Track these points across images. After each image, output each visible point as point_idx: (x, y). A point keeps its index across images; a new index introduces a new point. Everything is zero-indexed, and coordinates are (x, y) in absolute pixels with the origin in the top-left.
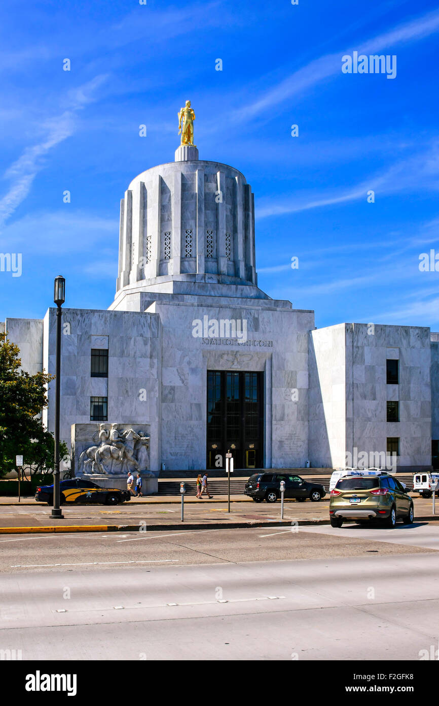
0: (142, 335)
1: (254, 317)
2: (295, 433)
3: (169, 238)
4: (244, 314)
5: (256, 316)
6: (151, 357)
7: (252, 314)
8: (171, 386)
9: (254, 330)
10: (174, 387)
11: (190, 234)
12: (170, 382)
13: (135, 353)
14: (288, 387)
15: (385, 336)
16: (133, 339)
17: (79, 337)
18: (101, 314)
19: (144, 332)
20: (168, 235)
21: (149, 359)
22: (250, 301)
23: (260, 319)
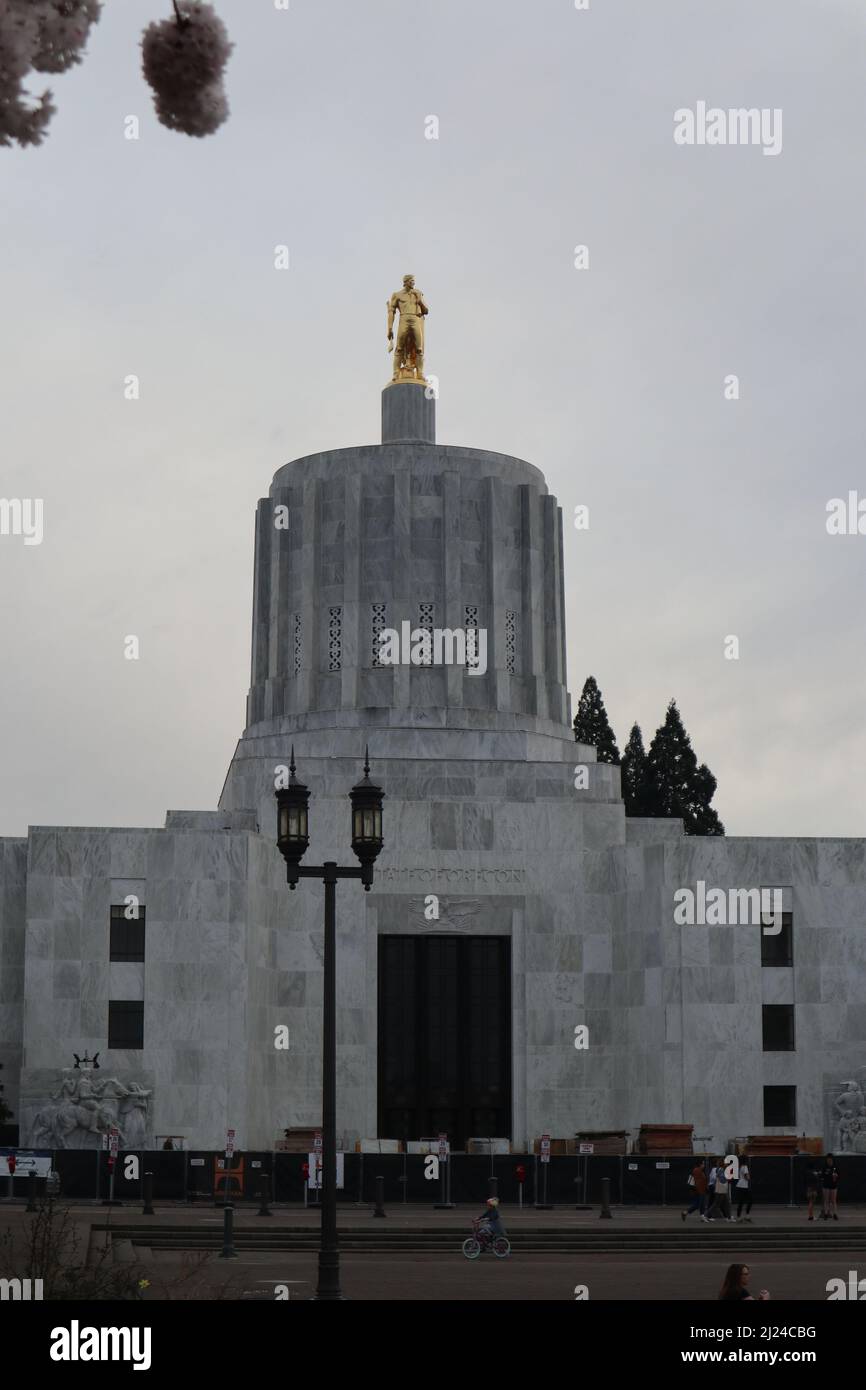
0: (212, 876)
1: (482, 818)
2: (579, 1071)
3: (339, 621)
4: (461, 813)
5: (488, 816)
6: (232, 919)
7: (478, 813)
8: (297, 972)
9: (482, 847)
10: (304, 974)
11: (382, 614)
12: (296, 963)
13: (199, 912)
14: (562, 971)
15: (757, 862)
16: (194, 886)
17: (88, 883)
18: (130, 836)
19: (217, 869)
20: (335, 614)
21: (228, 924)
22: (511, 768)
23: (497, 824)
